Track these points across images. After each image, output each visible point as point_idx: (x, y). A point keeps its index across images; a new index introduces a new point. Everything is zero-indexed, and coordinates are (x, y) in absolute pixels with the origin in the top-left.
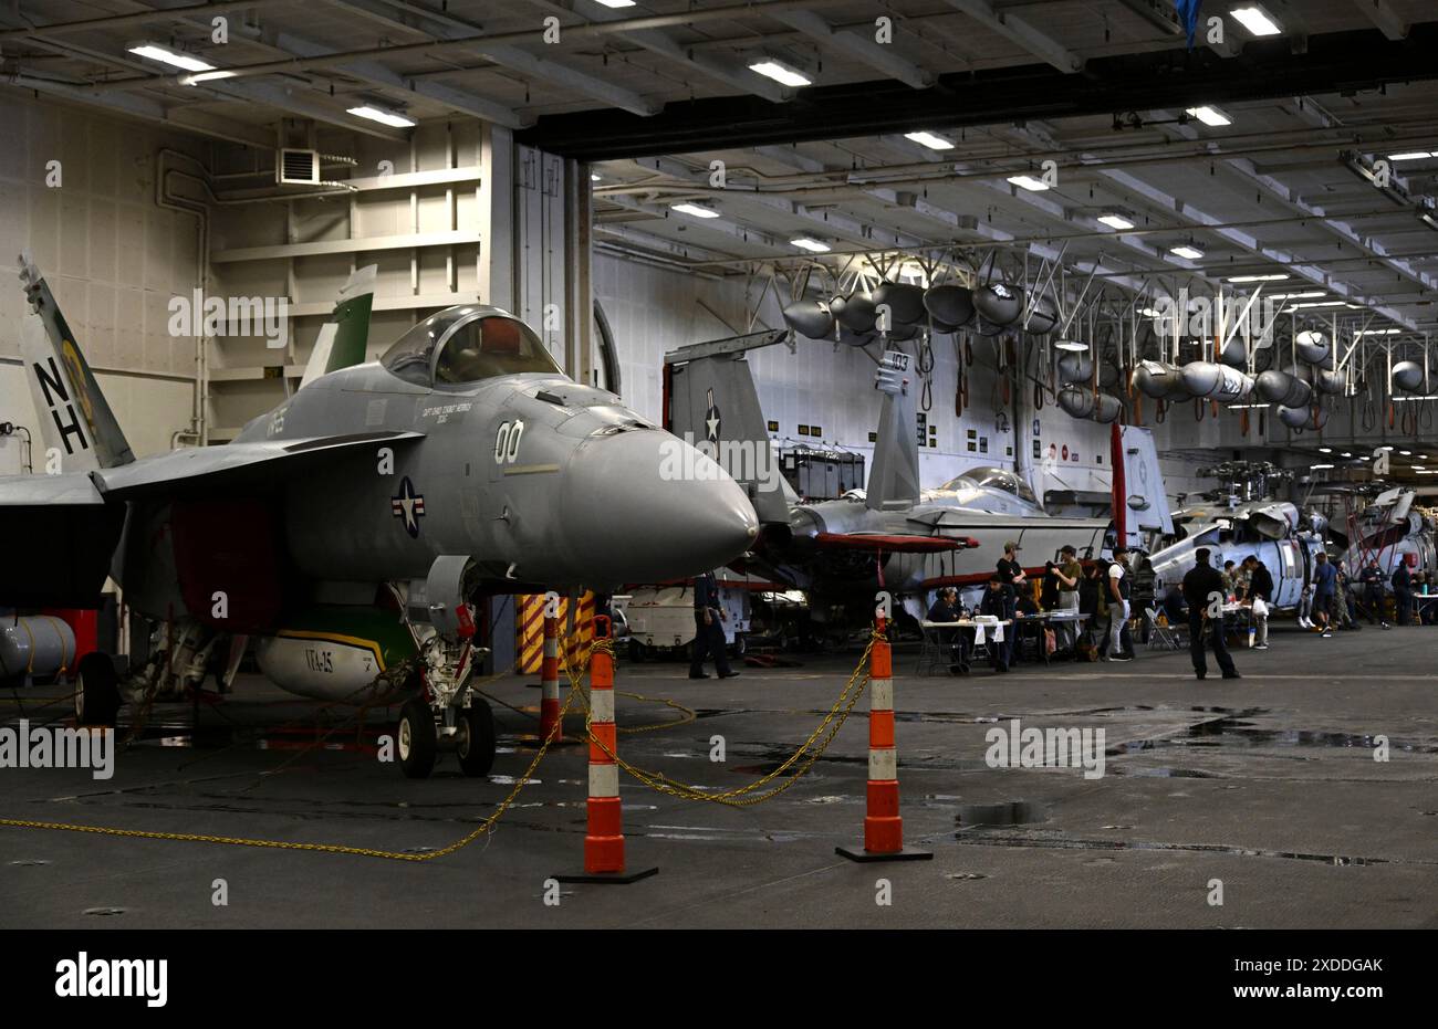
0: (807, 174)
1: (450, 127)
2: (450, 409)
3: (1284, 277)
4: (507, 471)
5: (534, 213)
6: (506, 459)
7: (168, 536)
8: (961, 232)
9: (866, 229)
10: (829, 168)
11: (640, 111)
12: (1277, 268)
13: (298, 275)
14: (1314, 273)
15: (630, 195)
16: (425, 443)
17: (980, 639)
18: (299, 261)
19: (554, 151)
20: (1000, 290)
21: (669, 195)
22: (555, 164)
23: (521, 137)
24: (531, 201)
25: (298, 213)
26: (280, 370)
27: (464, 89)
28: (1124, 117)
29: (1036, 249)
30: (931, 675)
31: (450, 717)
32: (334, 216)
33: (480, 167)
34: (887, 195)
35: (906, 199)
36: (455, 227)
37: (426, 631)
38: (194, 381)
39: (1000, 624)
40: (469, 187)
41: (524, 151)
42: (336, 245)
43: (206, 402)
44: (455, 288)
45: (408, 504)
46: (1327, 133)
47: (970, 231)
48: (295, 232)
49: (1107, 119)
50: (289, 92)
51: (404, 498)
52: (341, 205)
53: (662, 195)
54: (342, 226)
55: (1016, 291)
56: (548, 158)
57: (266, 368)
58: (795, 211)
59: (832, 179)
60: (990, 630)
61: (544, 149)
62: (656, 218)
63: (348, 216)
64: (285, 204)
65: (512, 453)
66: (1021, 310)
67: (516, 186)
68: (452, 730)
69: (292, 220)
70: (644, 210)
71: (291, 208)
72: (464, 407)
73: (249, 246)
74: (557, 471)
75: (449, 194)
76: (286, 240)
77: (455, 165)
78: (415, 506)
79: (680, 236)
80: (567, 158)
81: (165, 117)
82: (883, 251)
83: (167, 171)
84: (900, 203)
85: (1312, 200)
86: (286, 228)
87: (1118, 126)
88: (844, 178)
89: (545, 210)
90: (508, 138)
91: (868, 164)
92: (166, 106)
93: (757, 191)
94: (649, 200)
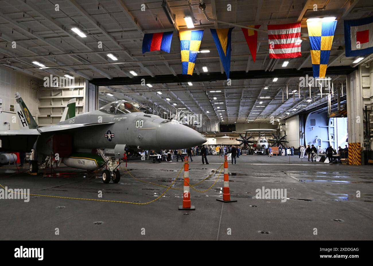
0: (129, 90)
1: (79, 79)
2: (121, 118)
3: (185, 108)
4: (139, 129)
5: (91, 93)
6: (139, 127)
7: (52, 140)
8: (146, 100)
9: (133, 99)
10: (132, 89)
11: (110, 78)
12: (185, 107)
13: (53, 101)
14: (189, 108)
15: (101, 92)
16: (115, 124)
17: (158, 158)
18: (53, 99)
19: (94, 84)
20: (150, 108)
21: (107, 92)
22: (94, 86)
23: (90, 82)
24: (91, 91)
25: (53, 91)
26: (50, 115)
27: (83, 73)
28: (179, 83)
29: (155, 103)
30: (151, 163)
31: (112, 173)
32: (59, 92)
33: (84, 86)
34: (138, 94)
35: (141, 95)
36: (79, 95)
37: (107, 157)
38: (35, 117)
39: (160, 156)
40: (82, 89)
41: (90, 84)
42: (59, 96)
43: (37, 120)
44: (79, 104)
45: (109, 135)
46: (204, 87)
47: (148, 100)
48: (53, 94)
49: (177, 83)
50: (56, 72)
51: (108, 134)
52: (60, 90)
53: (106, 92)
54: (61, 94)
55: (152, 109)
56: (93, 85)
57: (48, 115)
58: (124, 96)
59: (132, 91)
60: (160, 157)
61: (93, 84)
62: (104, 96)
63: (62, 92)
64: (51, 90)
65: (141, 126)
66: (153, 111)
67: (89, 89)
68: (113, 175)
69: (52, 92)
70: (103, 95)
71: (52, 90)
72: (125, 118)
73: (45, 96)
74: (155, 129)
75: (78, 89)
76: (51, 96)
77: (79, 85)
78: (111, 136)
79: (106, 99)
80: (96, 85)
81: (34, 75)
82: (133, 102)
83: (32, 84)
84: (140, 95)
85: (195, 98)
86: (51, 94)
87: (178, 84)
88: (134, 91)
89: (93, 93)
90: (88, 81)
91: (139, 89)
92: (34, 73)
93: (121, 92)
94: (104, 93)
